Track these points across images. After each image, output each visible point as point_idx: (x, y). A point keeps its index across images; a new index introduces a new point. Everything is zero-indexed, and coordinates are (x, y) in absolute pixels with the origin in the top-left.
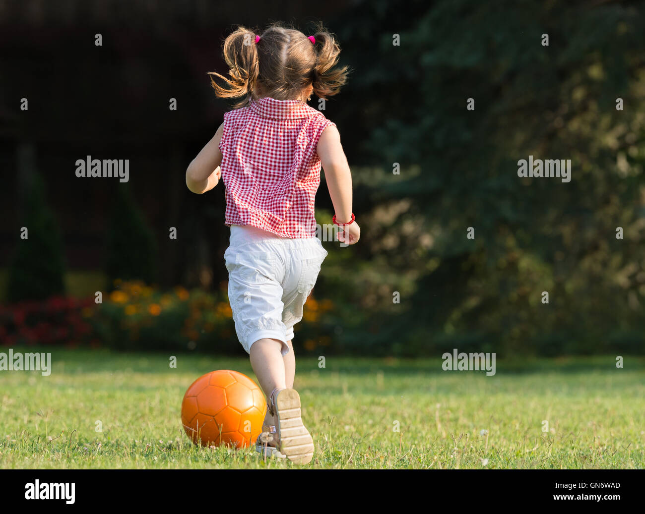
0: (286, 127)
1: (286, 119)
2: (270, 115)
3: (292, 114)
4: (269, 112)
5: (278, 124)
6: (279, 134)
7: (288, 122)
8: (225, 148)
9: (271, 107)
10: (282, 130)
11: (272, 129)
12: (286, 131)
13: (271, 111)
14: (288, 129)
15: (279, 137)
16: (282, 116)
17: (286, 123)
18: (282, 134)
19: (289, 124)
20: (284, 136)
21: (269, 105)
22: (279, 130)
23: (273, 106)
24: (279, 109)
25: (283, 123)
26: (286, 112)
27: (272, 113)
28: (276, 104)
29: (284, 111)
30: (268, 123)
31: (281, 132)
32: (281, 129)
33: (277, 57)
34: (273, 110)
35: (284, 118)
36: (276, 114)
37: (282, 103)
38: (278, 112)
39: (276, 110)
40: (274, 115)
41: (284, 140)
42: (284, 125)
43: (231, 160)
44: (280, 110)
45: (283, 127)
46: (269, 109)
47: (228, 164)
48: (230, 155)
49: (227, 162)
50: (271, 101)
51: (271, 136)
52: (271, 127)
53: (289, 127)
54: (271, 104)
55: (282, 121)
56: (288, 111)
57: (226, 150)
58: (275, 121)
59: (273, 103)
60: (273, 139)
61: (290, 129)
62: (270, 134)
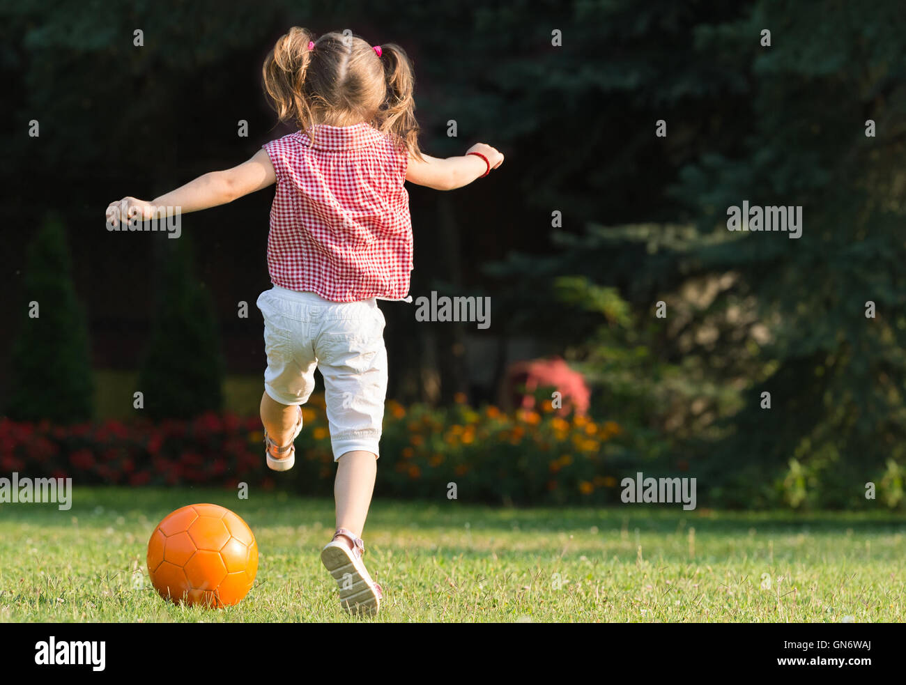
0: (348, 159)
1: (348, 150)
2: (328, 146)
3: (355, 143)
4: (325, 144)
5: (338, 157)
6: (340, 168)
7: (350, 153)
8: (284, 186)
9: (328, 137)
10: (344, 164)
11: (331, 163)
12: (349, 164)
13: (328, 142)
14: (351, 161)
15: (341, 173)
16: (343, 146)
17: (348, 155)
18: (344, 169)
19: (352, 155)
20: (347, 171)
21: (325, 135)
22: (340, 164)
23: (330, 135)
24: (338, 138)
25: (344, 155)
26: (348, 142)
27: (330, 144)
28: (334, 132)
29: (345, 140)
30: (326, 156)
31: (342, 166)
32: (342, 162)
33: (336, 72)
34: (330, 139)
35: (345, 148)
36: (335, 144)
37: (342, 130)
38: (338, 142)
39: (335, 140)
40: (333, 146)
41: (348, 176)
42: (346, 157)
43: (295, 199)
44: (340, 140)
45: (344, 159)
46: (325, 139)
47: (293, 205)
48: (292, 193)
49: (291, 203)
50: (327, 129)
51: (332, 172)
52: (330, 161)
53: (352, 159)
54: (327, 133)
55: (343, 153)
56: (350, 139)
57: (286, 188)
58: (334, 152)
59: (330, 132)
60: (334, 175)
61: (354, 161)
62: (329, 170)
